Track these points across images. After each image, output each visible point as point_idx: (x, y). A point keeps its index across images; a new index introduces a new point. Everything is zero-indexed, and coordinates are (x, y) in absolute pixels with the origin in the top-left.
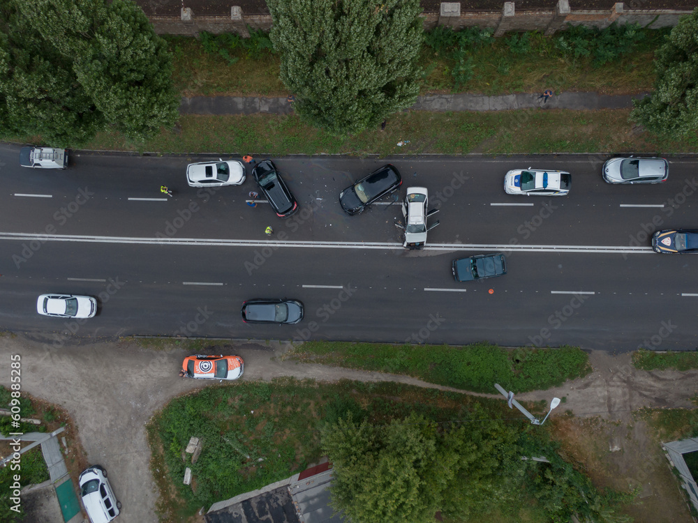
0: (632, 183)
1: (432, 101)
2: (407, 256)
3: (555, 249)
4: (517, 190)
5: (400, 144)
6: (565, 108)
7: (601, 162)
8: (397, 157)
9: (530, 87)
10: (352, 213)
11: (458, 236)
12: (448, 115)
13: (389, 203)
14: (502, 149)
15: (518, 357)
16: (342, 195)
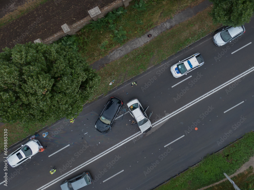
0: (230, 42)
1: (114, 54)
2: (146, 136)
3: (214, 91)
4: (180, 75)
5: (111, 84)
6: (179, 23)
7: (211, 38)
8: (113, 90)
9: (157, 22)
10: (106, 131)
11: (165, 111)
12: (126, 57)
13: (123, 115)
14: (162, 58)
15: (227, 154)
16: (96, 126)
